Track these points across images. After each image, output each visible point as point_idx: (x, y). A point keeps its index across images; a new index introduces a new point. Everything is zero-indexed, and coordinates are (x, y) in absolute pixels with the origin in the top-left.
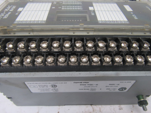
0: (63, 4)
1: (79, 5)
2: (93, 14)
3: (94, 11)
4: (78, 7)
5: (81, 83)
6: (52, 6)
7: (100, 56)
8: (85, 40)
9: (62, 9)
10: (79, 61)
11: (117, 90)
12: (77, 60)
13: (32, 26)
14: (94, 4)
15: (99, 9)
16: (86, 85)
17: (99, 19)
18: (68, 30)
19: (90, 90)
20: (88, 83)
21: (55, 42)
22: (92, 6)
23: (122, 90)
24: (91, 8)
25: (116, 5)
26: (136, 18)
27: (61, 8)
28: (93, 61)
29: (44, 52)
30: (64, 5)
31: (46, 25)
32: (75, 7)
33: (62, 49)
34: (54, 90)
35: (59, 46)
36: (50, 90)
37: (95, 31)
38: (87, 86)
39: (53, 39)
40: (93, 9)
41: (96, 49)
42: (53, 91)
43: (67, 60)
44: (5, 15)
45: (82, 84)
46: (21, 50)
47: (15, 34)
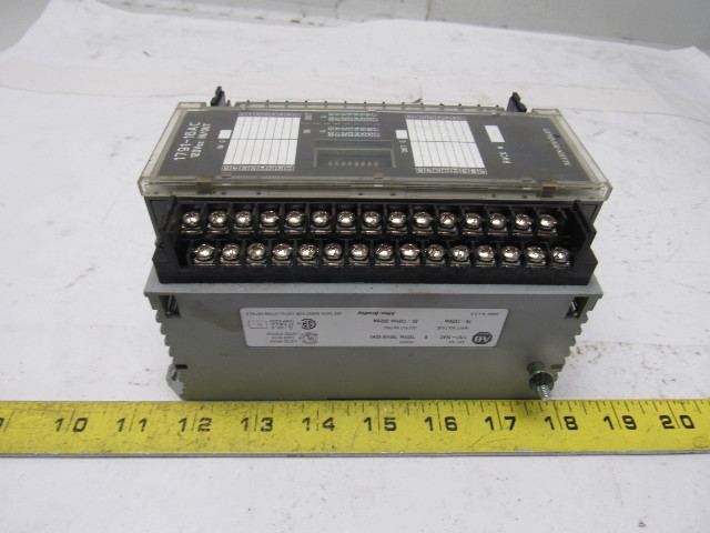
0: (330, 119)
1: (371, 125)
2: (404, 150)
3: (408, 143)
4: (369, 129)
5: (376, 314)
6: (302, 127)
7: (419, 246)
8: (385, 211)
9: (330, 134)
10: (372, 257)
11: (469, 343)
12: (369, 254)
13: (263, 178)
14: (409, 123)
15: (422, 138)
16: (386, 321)
17: (418, 162)
18: (347, 188)
19: (399, 340)
20: (393, 314)
21: (318, 213)
22: (404, 127)
23: (482, 342)
24: (401, 134)
25: (465, 124)
26: (506, 160)
27: (326, 133)
28: (403, 256)
29: (294, 236)
30: (332, 124)
31: (299, 175)
32: (362, 129)
33: (334, 229)
34: (306, 338)
35: (329, 222)
36: (296, 337)
37: (408, 189)
38: (391, 324)
39: (312, 206)
40: (406, 137)
41: (410, 230)
42: (304, 342)
43: (346, 255)
44: (191, 148)
45: (379, 317)
46: (242, 232)
47: (224, 194)
